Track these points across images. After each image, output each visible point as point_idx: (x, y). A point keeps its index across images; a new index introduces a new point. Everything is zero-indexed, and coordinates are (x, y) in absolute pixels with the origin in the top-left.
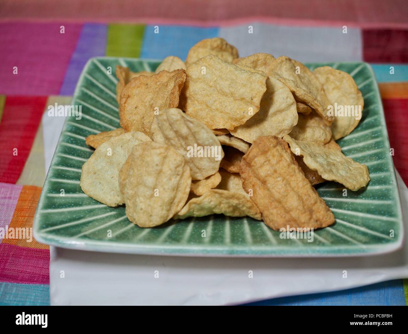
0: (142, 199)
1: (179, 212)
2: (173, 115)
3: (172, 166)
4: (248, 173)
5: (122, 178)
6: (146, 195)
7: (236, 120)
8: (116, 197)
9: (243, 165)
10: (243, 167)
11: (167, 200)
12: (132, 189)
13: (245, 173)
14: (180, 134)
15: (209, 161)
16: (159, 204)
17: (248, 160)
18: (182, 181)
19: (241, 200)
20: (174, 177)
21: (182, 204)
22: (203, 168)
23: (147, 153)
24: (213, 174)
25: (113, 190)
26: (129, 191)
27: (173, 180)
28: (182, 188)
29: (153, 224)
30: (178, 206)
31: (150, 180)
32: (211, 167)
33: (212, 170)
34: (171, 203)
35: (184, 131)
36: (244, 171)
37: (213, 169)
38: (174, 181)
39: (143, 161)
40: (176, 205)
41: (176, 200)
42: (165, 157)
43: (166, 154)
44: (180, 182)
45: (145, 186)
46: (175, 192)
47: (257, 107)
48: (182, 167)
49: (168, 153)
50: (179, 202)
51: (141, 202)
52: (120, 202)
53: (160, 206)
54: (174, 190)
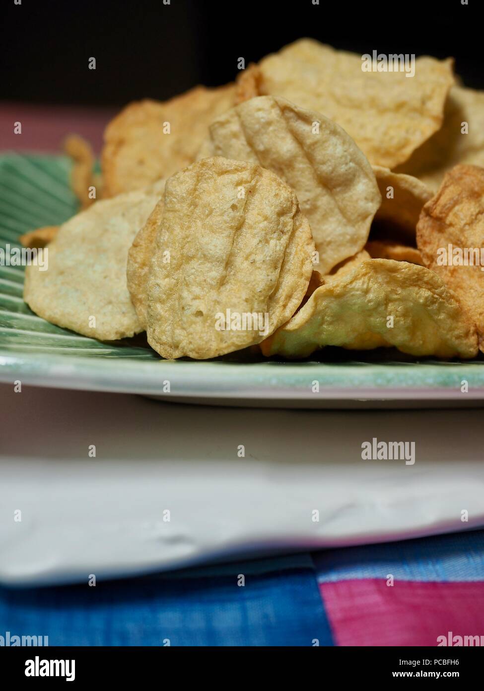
0: (196, 290)
1: (288, 322)
2: (259, 110)
3: (270, 211)
4: (437, 243)
5: (139, 260)
6: (208, 280)
7: (387, 154)
8: (118, 316)
9: (424, 227)
10: (424, 231)
11: (261, 286)
12: (167, 276)
13: (430, 243)
14: (275, 156)
15: (344, 220)
16: (244, 297)
17: (437, 212)
18: (293, 249)
19: (437, 291)
20: (276, 235)
21: (295, 302)
22: (328, 239)
23: (205, 185)
24: (352, 254)
25: (110, 303)
26: (159, 281)
27: (272, 242)
28: (293, 263)
29: (228, 347)
30: (285, 306)
31: (217, 244)
32: (348, 237)
33: (348, 245)
34: (270, 298)
35: (286, 146)
36: (427, 239)
37: (353, 241)
38: (275, 245)
39: (196, 206)
40: (281, 303)
41: (282, 293)
42: (251, 192)
43: (253, 183)
44: (288, 251)
45: (206, 258)
46: (278, 270)
47: (435, 118)
48: (292, 214)
49: (257, 182)
50: (289, 297)
51: (196, 298)
52: (128, 329)
53: (247, 300)
54: (276, 268)
